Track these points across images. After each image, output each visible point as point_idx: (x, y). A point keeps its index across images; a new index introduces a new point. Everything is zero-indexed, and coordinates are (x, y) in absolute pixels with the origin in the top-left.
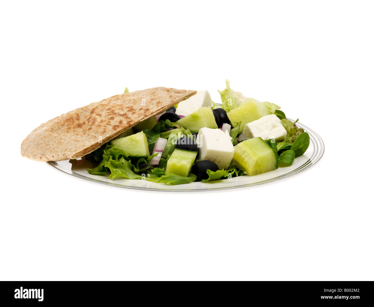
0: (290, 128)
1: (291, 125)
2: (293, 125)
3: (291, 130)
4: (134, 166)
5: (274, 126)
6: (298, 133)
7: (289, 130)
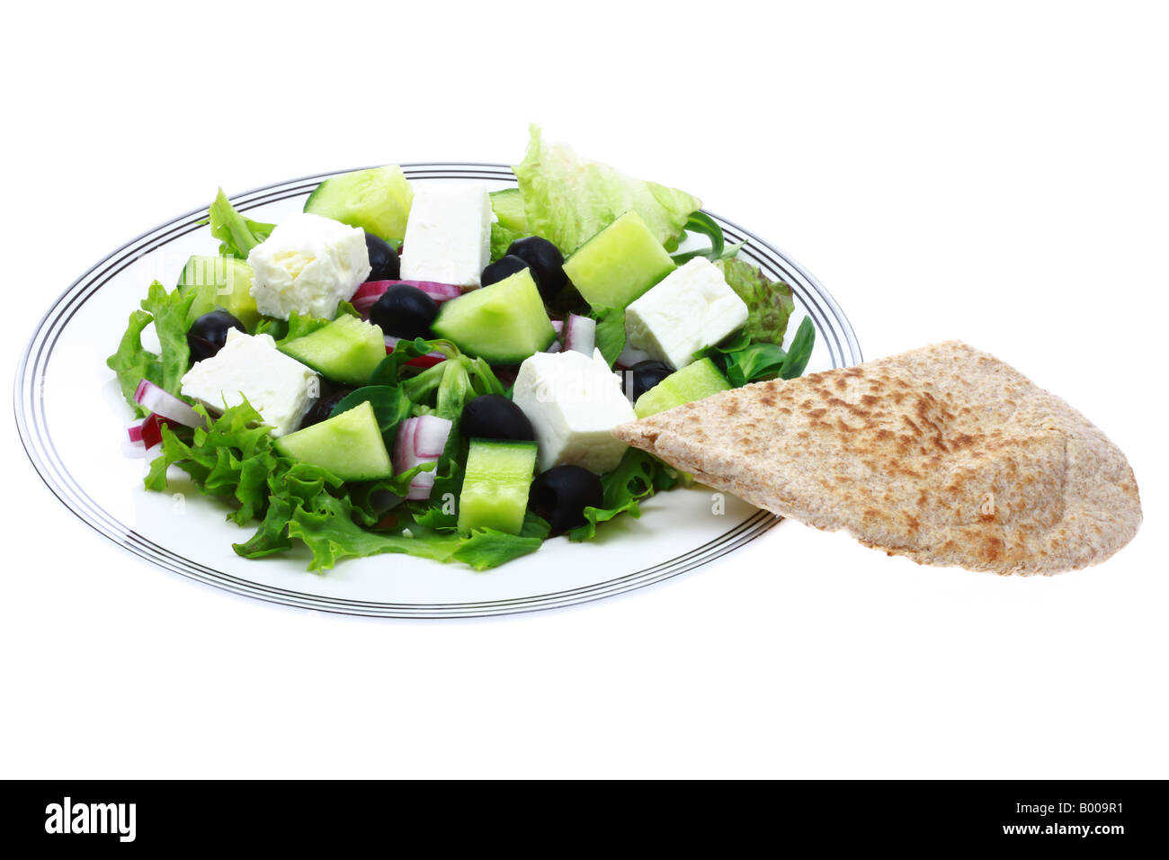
0: (752, 287)
1: (752, 278)
2: (756, 275)
3: (755, 293)
4: (362, 511)
5: (710, 298)
6: (777, 298)
7: (750, 293)
